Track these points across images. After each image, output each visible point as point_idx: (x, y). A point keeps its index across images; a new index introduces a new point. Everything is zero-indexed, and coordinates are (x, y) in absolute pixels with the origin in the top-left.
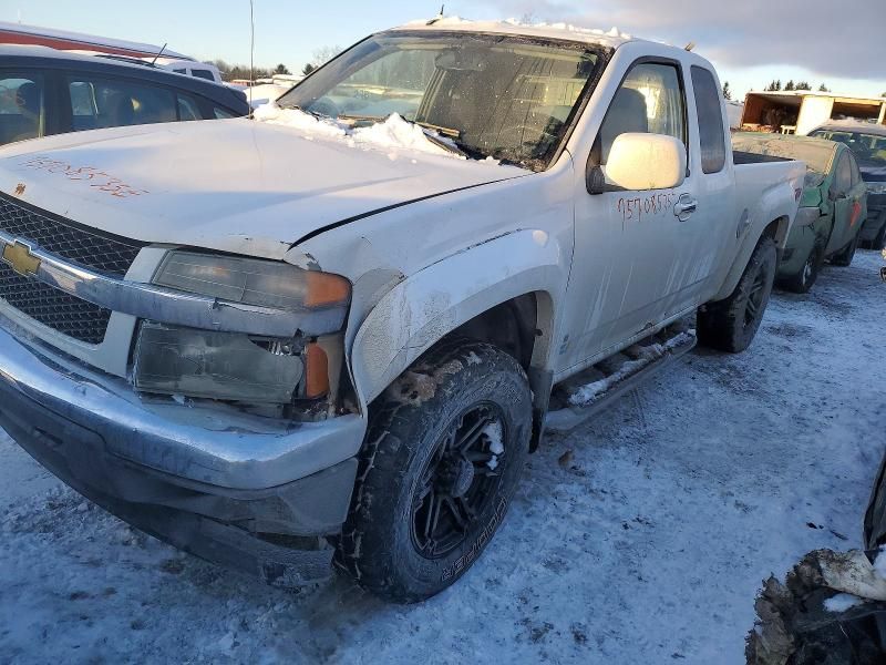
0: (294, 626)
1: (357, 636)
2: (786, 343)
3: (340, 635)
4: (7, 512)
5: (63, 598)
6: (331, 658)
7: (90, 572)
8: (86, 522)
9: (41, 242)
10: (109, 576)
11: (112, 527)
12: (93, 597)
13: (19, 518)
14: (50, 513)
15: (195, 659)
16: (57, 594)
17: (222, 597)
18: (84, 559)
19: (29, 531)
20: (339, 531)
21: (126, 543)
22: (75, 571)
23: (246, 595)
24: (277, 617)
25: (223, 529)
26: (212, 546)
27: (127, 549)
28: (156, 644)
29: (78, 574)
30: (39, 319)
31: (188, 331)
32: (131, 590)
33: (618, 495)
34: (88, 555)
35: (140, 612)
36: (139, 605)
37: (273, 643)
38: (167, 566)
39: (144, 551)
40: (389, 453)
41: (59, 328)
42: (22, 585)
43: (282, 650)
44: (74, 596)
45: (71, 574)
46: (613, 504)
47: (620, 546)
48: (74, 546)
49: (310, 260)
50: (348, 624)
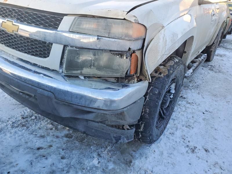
0: (116, 154)
1: (137, 156)
2: (221, 59)
3: (131, 156)
4: (8, 121)
5: (34, 150)
6: (132, 164)
7: (42, 140)
8: (36, 123)
9: (18, 19)
10: (48, 141)
11: (45, 123)
12: (45, 149)
13: (13, 123)
14: (23, 120)
15: (87, 169)
16: (32, 148)
17: (89, 145)
18: (38, 135)
19: (17, 127)
20: (137, 123)
21: (51, 129)
22: (37, 140)
23: (96, 144)
24: (110, 151)
25: (96, 124)
26: (93, 131)
27: (52, 131)
28: (72, 164)
29: (38, 141)
30: (19, 50)
31: (86, 50)
32: (57, 145)
33: (197, 104)
34: (40, 134)
35: (63, 153)
36: (61, 150)
37: (111, 160)
38: (67, 136)
39: (58, 131)
40: (154, 94)
41: (28, 53)
42: (19, 146)
43: (114, 163)
44: (39, 149)
45: (36, 141)
46: (197, 106)
47: (204, 119)
48: (34, 131)
49: (135, 18)
50: (133, 152)
